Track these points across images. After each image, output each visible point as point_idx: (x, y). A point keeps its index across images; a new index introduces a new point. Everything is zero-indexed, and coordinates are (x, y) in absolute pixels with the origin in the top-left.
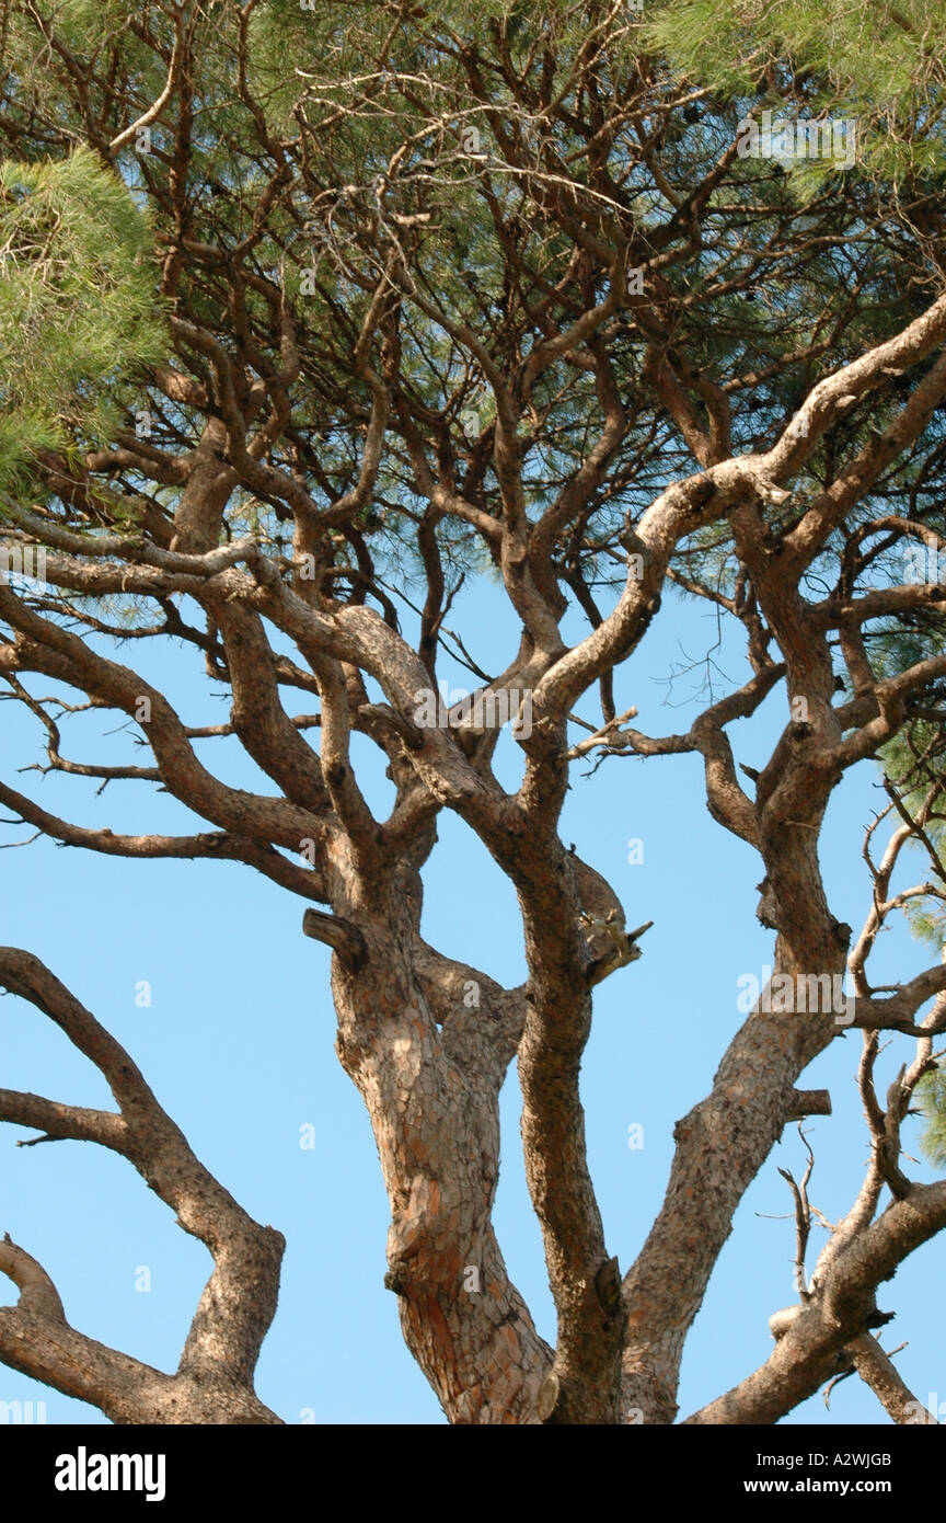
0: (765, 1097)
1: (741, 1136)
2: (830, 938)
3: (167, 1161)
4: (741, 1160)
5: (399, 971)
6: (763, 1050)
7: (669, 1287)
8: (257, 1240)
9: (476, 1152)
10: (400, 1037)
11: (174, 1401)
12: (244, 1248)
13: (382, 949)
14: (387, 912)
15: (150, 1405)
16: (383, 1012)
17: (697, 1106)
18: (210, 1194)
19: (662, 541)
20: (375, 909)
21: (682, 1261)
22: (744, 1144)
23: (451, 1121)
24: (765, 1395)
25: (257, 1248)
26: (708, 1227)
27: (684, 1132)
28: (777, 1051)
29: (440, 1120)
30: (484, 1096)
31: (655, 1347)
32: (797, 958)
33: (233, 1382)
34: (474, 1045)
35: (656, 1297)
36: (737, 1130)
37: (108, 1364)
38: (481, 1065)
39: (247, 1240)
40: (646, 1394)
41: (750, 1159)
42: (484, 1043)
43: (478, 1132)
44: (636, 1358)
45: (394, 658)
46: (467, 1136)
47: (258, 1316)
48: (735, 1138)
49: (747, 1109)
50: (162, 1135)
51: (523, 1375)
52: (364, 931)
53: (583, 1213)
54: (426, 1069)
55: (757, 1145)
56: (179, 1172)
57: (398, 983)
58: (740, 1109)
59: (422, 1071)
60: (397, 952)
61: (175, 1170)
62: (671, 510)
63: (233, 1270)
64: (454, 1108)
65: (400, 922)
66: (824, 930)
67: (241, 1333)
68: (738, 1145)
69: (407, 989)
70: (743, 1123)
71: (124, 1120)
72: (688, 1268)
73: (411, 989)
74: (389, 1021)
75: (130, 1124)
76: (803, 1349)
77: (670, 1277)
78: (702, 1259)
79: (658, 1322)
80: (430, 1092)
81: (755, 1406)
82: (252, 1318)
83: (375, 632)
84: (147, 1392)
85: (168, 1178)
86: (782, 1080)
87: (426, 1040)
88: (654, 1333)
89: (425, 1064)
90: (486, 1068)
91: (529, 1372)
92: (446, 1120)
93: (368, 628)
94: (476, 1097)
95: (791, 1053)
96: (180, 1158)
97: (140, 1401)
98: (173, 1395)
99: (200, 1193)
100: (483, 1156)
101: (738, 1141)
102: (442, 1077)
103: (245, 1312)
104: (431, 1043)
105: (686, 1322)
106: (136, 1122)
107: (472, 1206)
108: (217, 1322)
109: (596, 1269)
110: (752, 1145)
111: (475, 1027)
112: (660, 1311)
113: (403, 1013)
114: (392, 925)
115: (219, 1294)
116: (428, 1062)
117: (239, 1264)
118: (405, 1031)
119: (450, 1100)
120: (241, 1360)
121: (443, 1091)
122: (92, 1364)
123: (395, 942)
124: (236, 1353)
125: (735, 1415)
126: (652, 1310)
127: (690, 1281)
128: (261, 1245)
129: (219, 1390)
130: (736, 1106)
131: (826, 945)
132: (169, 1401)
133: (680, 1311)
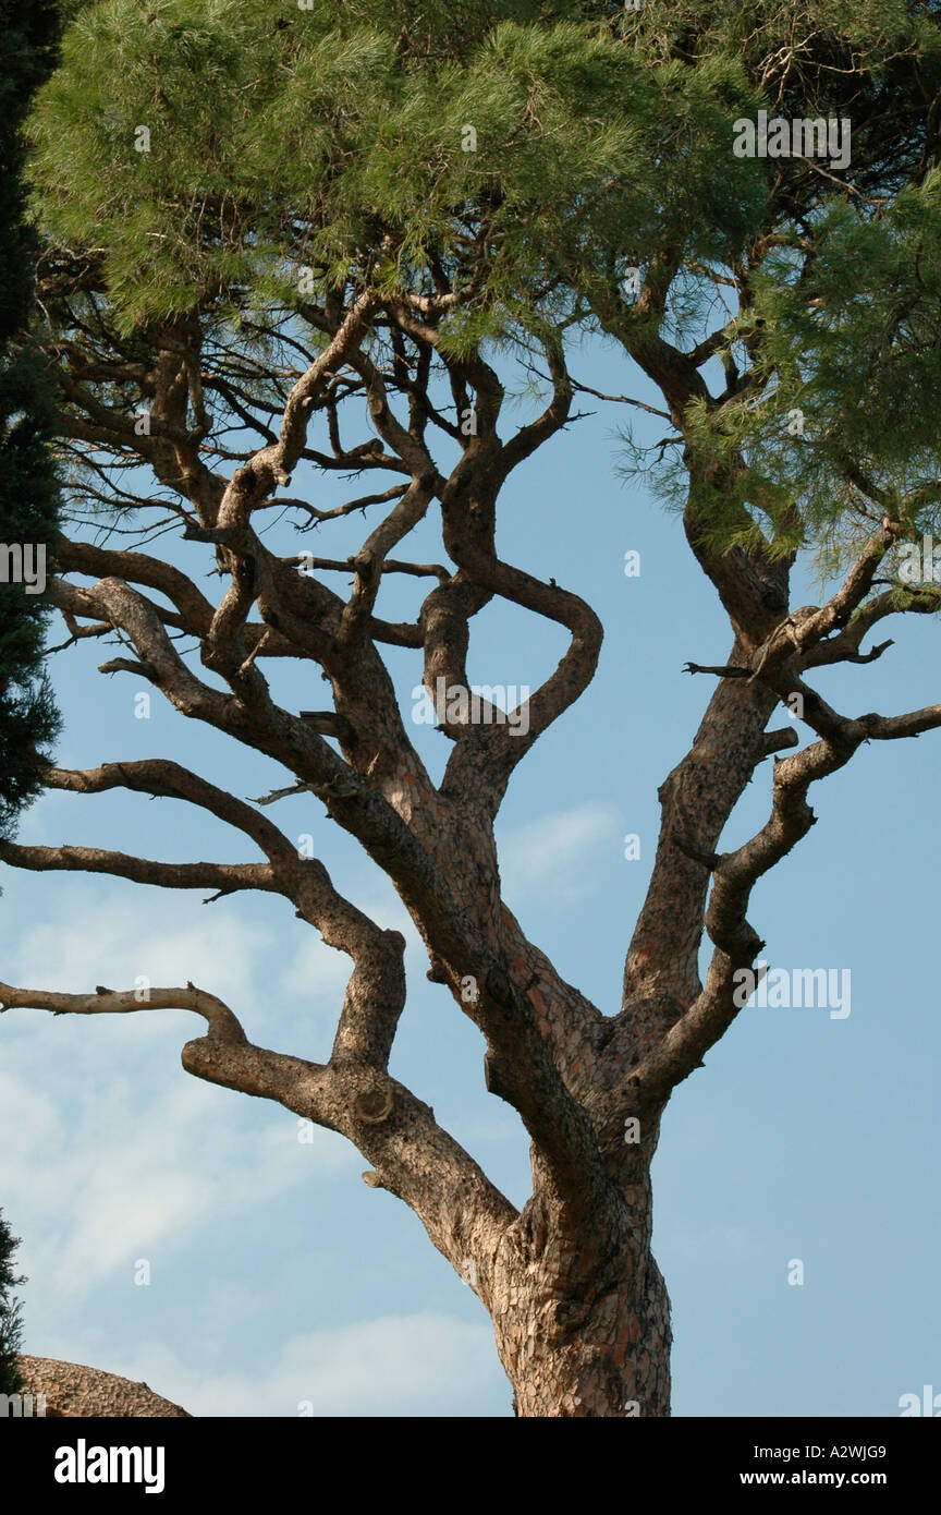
0: (725, 752)
1: (705, 791)
2: (761, 607)
3: (305, 895)
4: (707, 811)
5: (385, 740)
6: (725, 711)
7: (665, 925)
8: (376, 944)
9: (471, 865)
10: (396, 791)
11: (321, 1089)
12: (367, 953)
13: (367, 726)
14: (364, 698)
15: (305, 1095)
16: (381, 773)
17: (670, 775)
18: (338, 914)
19: (233, 520)
20: (353, 699)
21: (671, 902)
22: (709, 797)
23: (444, 848)
24: (706, 1014)
25: (377, 951)
26: (686, 873)
27: (665, 794)
28: (737, 708)
29: (435, 849)
30: (473, 820)
31: (665, 973)
32: (742, 629)
33: (363, 1065)
34: (466, 777)
35: (656, 935)
36: (701, 787)
37: (273, 1069)
38: (471, 793)
39: (368, 947)
40: (657, 1015)
41: (715, 808)
42: (474, 773)
43: (470, 849)
44: (651, 985)
45: (130, 616)
46: (462, 855)
47: (386, 1004)
48: (700, 793)
49: (709, 767)
50: (299, 875)
51: (550, 1025)
52: (350, 716)
53: (460, 941)
54: (417, 813)
55: (721, 795)
56: (315, 902)
57: (386, 748)
58: (703, 768)
59: (413, 815)
60: (381, 725)
61: (311, 901)
62: (235, 495)
63: (362, 973)
64: (445, 837)
65: (379, 701)
66: (755, 602)
67: (370, 1022)
68: (703, 799)
69: (396, 752)
70: (706, 779)
71: (272, 868)
72: (678, 907)
73: (399, 750)
74: (388, 778)
75: (276, 871)
76: (720, 975)
77: (664, 917)
78: (688, 897)
79: (664, 953)
80: (423, 829)
81: (702, 1023)
82: (381, 1007)
83: (117, 597)
84: (302, 1085)
85: (308, 909)
86: (743, 732)
87: (415, 789)
88: (662, 963)
89: (414, 809)
90: (475, 795)
91: (554, 1021)
92: (440, 848)
93: (111, 595)
94: (465, 822)
95: (751, 706)
96: (314, 890)
97: (299, 1093)
98: (321, 1084)
99: (331, 916)
100: (480, 867)
101: (703, 795)
102: (432, 816)
103: (373, 1004)
104: (419, 791)
105: (689, 947)
106: (279, 869)
107: (475, 909)
108: (352, 1018)
109: (485, 978)
110: (716, 796)
111: (467, 762)
112: (662, 945)
113: (396, 772)
114: (371, 705)
115: (353, 994)
116: (418, 806)
117: (365, 966)
118: (398, 785)
119: (440, 831)
120: (370, 1045)
121: (434, 826)
122: (262, 1071)
123: (378, 719)
124: (365, 1040)
125: (689, 1033)
126: (656, 946)
127: (681, 916)
128: (379, 948)
129: (351, 1074)
130: (699, 767)
131: (760, 615)
132: (317, 1090)
133: (679, 941)
